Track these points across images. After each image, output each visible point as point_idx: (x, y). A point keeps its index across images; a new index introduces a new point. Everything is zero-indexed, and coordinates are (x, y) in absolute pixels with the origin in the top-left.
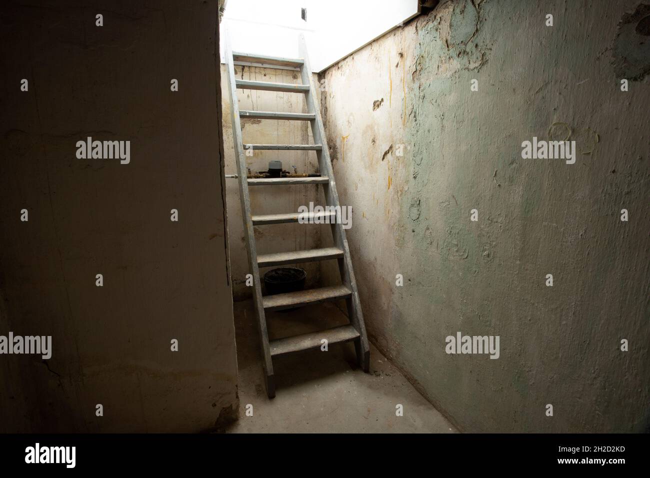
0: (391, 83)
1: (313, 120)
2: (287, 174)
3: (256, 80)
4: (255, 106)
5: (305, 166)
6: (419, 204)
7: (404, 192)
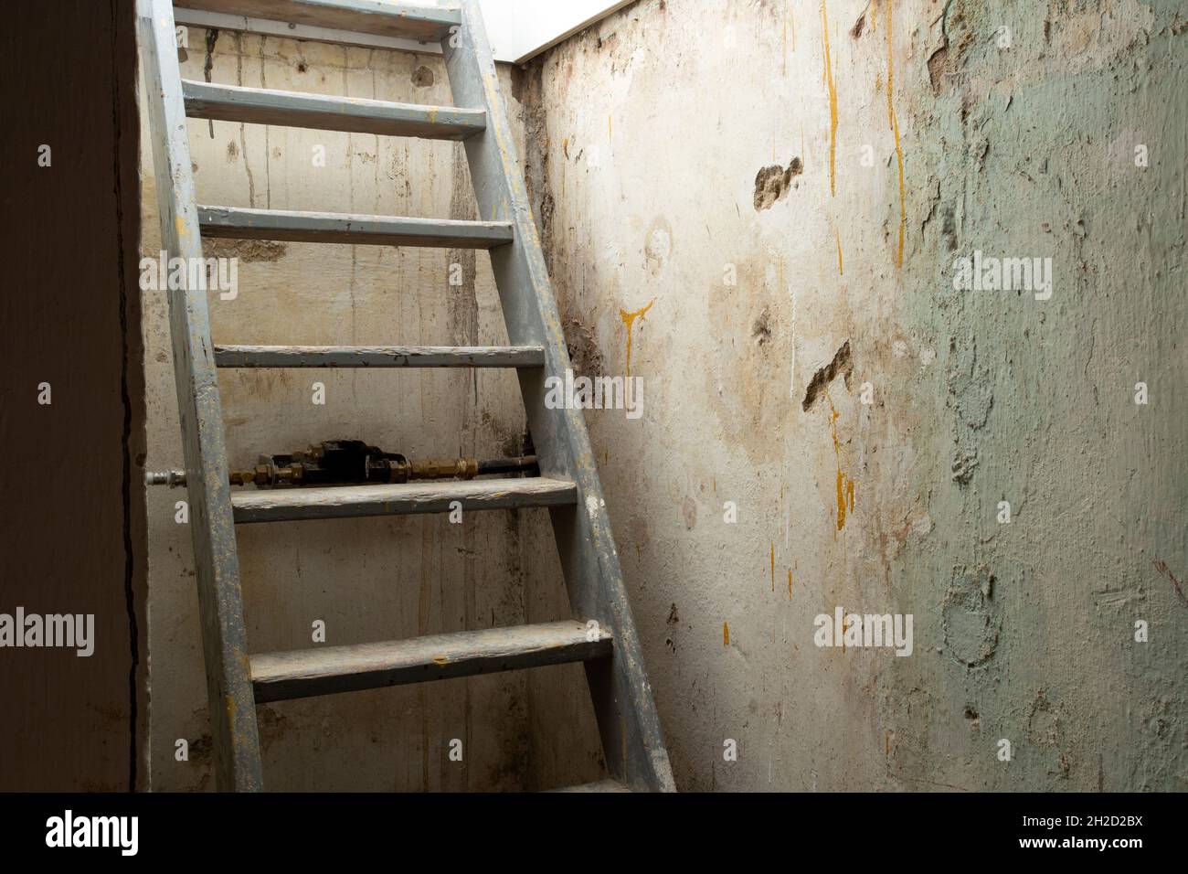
0: (834, 99)
1: (501, 248)
2: (394, 465)
3: (264, 86)
4: (260, 188)
5: (465, 427)
6: (991, 594)
7: (913, 542)
